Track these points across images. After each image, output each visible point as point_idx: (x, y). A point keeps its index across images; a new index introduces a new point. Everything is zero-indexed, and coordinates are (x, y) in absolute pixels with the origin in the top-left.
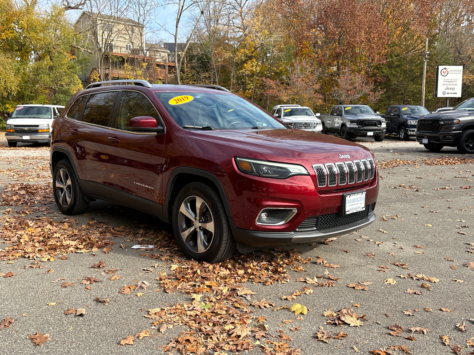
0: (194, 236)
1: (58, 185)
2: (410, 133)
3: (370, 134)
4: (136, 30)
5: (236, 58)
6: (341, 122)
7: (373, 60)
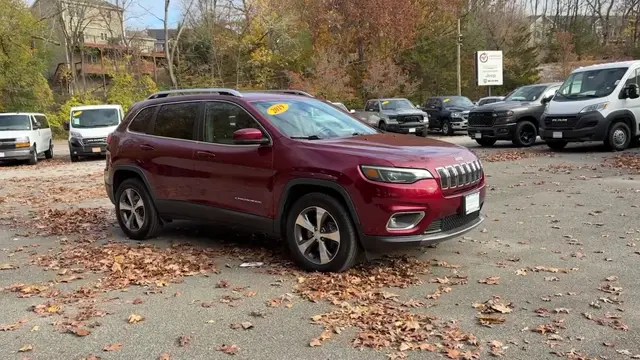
0: (314, 249)
1: (123, 206)
2: (454, 127)
3: (412, 130)
4: (115, 15)
5: (242, 46)
6: (378, 119)
7: (399, 45)
